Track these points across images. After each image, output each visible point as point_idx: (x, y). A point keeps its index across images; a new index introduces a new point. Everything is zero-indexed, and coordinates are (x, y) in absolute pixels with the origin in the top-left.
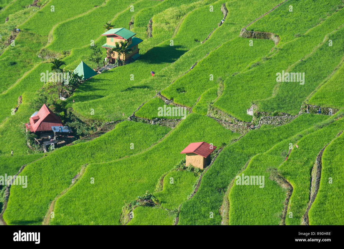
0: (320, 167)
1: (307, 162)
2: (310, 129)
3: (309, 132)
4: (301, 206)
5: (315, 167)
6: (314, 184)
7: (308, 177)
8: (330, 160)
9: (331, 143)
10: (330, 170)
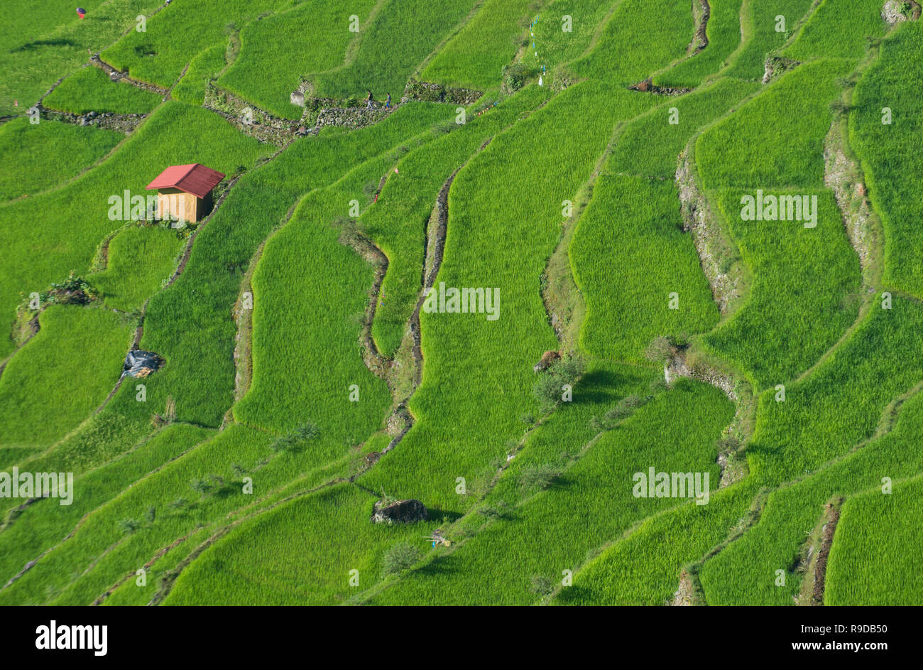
0: (444, 216)
1: (418, 205)
2: (424, 134)
3: (422, 141)
4: (406, 299)
5: (435, 215)
6: (431, 252)
7: (419, 237)
8: (465, 200)
9: (467, 165)
10: (465, 223)
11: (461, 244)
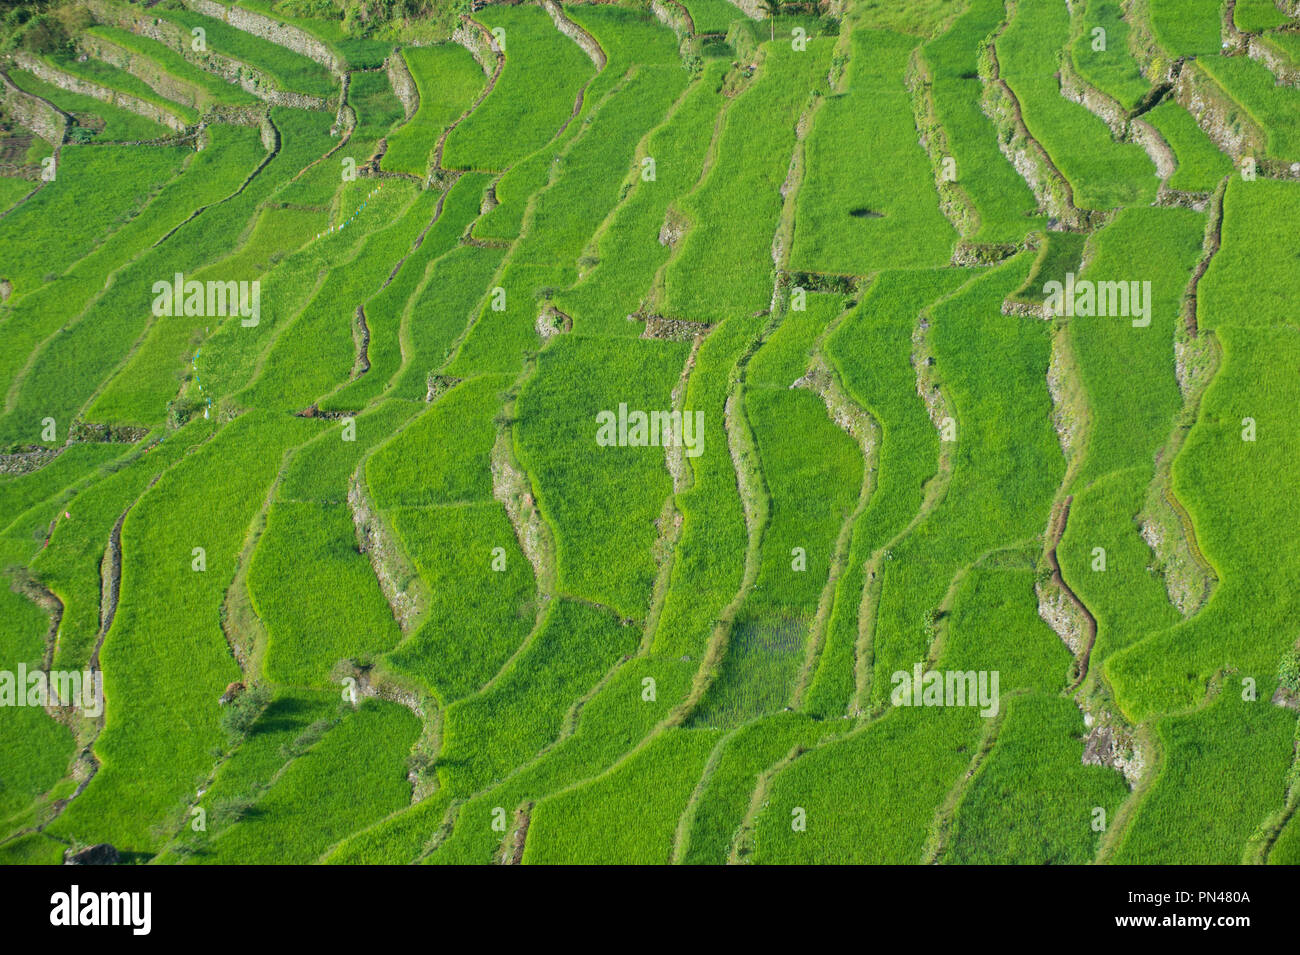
0: (118, 556)
1: (90, 546)
2: (92, 476)
3: (91, 483)
4: (84, 642)
5: (109, 555)
6: (107, 593)
7: (94, 580)
8: (138, 539)
9: (138, 503)
10: (140, 560)
11: (137, 583)
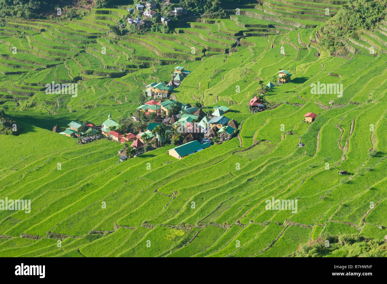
0: (354, 124)
1: (349, 122)
2: (351, 110)
3: (351, 111)
4: (347, 137)
5: (353, 123)
6: (352, 130)
7: (350, 127)
8: (358, 121)
9: (359, 115)
10: (358, 125)
11: (357, 129)
